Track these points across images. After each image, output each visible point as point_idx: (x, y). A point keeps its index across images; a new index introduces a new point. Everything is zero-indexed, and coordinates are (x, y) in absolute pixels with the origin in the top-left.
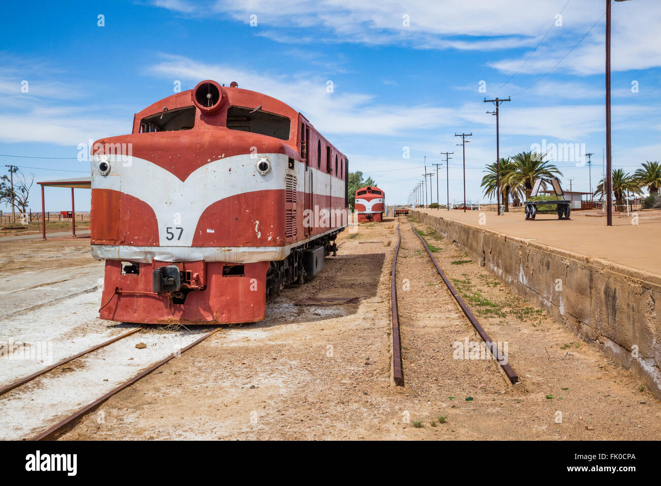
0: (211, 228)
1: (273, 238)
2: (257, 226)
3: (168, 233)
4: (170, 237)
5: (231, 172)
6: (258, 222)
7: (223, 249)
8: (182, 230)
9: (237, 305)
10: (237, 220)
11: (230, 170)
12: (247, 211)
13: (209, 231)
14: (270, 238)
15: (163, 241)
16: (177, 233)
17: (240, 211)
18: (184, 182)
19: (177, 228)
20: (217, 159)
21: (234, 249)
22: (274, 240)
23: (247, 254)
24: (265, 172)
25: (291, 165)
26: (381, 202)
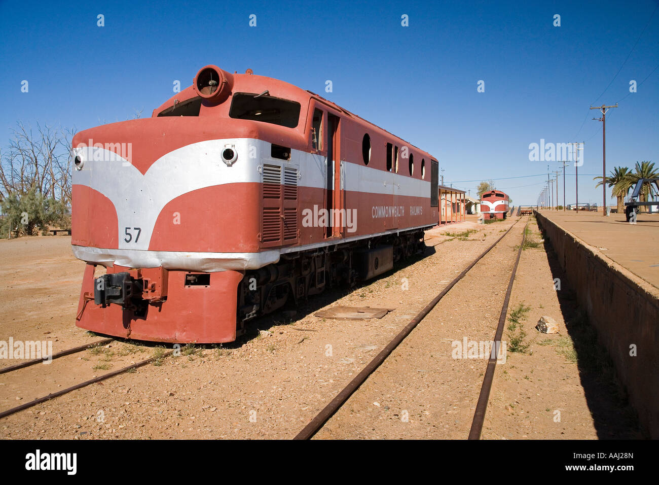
3: (127, 234)
4: (128, 239)
7: (182, 254)
8: (140, 231)
9: (201, 323)
15: (122, 244)
16: (134, 233)
18: (144, 174)
19: (135, 229)
21: (194, 255)
24: (230, 162)
25: (286, 155)
26: (503, 203)
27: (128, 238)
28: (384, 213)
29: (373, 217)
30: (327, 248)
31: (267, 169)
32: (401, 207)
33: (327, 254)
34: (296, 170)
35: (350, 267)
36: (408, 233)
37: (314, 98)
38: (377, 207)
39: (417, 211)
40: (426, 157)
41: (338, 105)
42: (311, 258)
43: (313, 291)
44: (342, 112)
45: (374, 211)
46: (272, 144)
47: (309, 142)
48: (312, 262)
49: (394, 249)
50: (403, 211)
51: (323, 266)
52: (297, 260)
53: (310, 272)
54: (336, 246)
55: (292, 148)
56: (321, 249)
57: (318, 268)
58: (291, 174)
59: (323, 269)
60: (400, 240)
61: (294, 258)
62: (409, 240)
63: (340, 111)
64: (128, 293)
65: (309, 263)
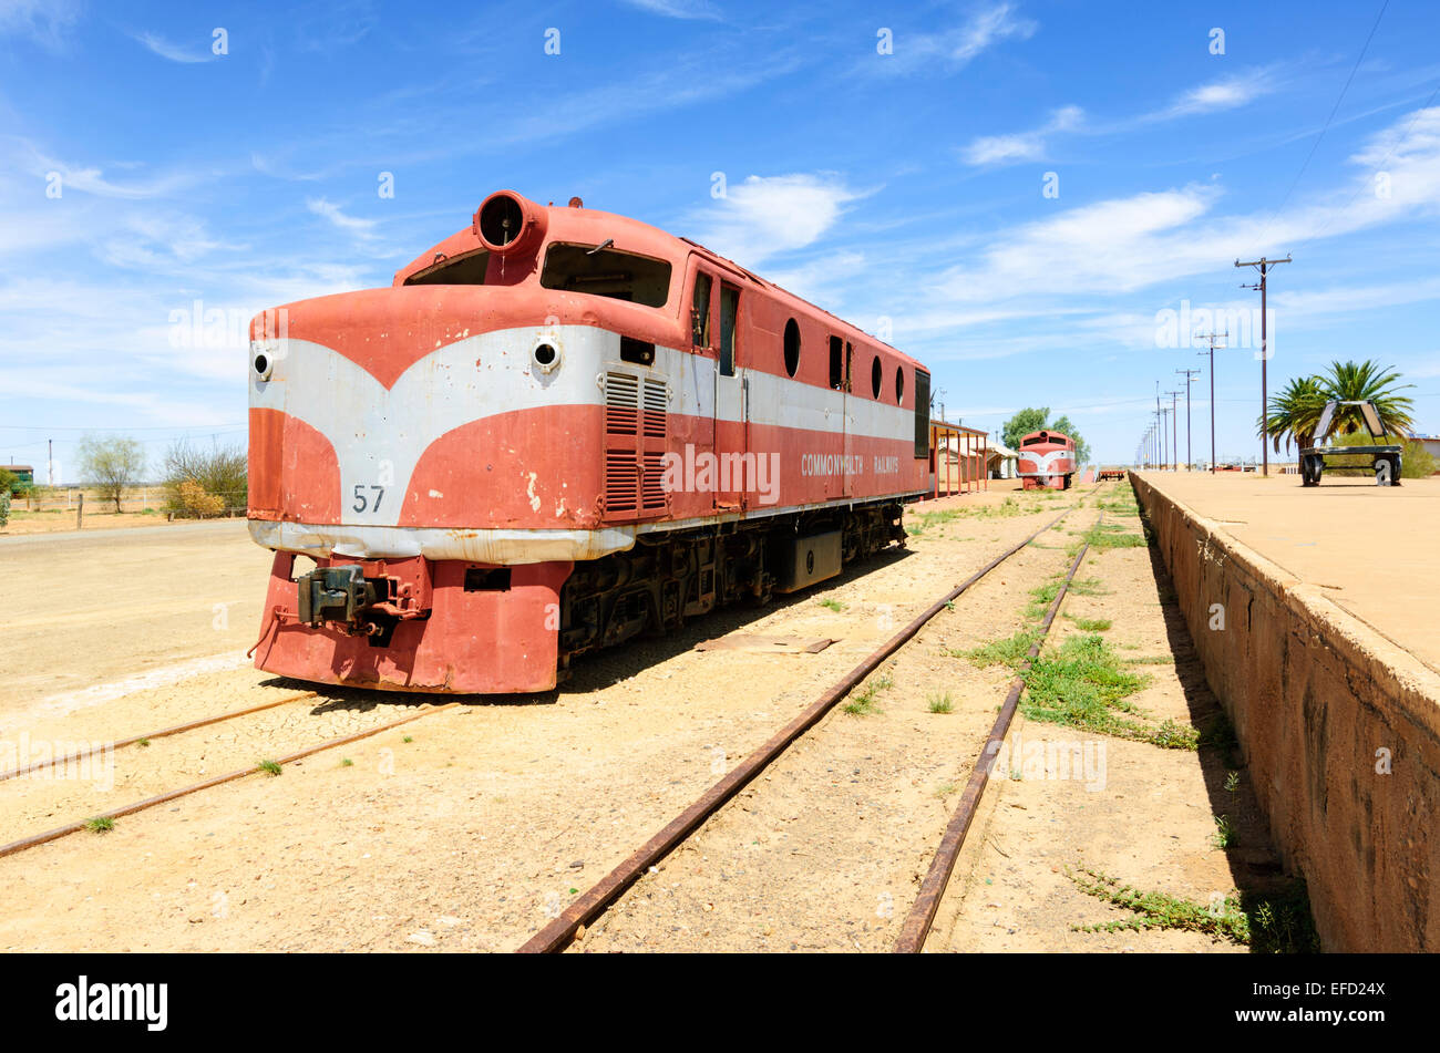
0: (438, 489)
1: (568, 511)
2: (531, 485)
3: (358, 497)
4: (360, 507)
5: (480, 368)
6: (533, 476)
7: (460, 532)
8: (382, 492)
9: (493, 655)
10: (489, 470)
11: (478, 363)
12: (512, 451)
13: (433, 494)
14: (559, 512)
15: (348, 516)
16: (372, 496)
17: (496, 453)
18: (389, 389)
19: (373, 487)
20: (453, 340)
21: (482, 535)
22: (569, 515)
23: (511, 544)
24: (548, 367)
25: (647, 356)
26: (1065, 457)
27: (360, 504)
28: (824, 467)
29: (804, 473)
30: (720, 528)
31: (615, 381)
32: (857, 458)
33: (718, 539)
34: (663, 384)
35: (761, 566)
36: (872, 507)
37: (697, 253)
38: (811, 456)
39: (886, 466)
40: (906, 364)
41: (740, 265)
42: (691, 543)
43: (693, 609)
44: (747, 278)
45: (806, 462)
46: (623, 338)
47: (687, 334)
48: (692, 551)
49: (843, 537)
50: (861, 465)
51: (711, 562)
52: (664, 549)
53: (688, 572)
54: (735, 525)
55: (658, 344)
56: (707, 529)
57: (703, 565)
58: (656, 390)
59: (713, 566)
60: (855, 521)
61: (659, 544)
62: (872, 522)
63: (744, 277)
64: (360, 601)
65: (686, 555)
